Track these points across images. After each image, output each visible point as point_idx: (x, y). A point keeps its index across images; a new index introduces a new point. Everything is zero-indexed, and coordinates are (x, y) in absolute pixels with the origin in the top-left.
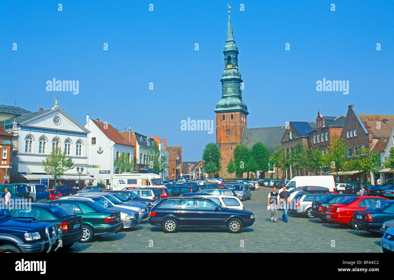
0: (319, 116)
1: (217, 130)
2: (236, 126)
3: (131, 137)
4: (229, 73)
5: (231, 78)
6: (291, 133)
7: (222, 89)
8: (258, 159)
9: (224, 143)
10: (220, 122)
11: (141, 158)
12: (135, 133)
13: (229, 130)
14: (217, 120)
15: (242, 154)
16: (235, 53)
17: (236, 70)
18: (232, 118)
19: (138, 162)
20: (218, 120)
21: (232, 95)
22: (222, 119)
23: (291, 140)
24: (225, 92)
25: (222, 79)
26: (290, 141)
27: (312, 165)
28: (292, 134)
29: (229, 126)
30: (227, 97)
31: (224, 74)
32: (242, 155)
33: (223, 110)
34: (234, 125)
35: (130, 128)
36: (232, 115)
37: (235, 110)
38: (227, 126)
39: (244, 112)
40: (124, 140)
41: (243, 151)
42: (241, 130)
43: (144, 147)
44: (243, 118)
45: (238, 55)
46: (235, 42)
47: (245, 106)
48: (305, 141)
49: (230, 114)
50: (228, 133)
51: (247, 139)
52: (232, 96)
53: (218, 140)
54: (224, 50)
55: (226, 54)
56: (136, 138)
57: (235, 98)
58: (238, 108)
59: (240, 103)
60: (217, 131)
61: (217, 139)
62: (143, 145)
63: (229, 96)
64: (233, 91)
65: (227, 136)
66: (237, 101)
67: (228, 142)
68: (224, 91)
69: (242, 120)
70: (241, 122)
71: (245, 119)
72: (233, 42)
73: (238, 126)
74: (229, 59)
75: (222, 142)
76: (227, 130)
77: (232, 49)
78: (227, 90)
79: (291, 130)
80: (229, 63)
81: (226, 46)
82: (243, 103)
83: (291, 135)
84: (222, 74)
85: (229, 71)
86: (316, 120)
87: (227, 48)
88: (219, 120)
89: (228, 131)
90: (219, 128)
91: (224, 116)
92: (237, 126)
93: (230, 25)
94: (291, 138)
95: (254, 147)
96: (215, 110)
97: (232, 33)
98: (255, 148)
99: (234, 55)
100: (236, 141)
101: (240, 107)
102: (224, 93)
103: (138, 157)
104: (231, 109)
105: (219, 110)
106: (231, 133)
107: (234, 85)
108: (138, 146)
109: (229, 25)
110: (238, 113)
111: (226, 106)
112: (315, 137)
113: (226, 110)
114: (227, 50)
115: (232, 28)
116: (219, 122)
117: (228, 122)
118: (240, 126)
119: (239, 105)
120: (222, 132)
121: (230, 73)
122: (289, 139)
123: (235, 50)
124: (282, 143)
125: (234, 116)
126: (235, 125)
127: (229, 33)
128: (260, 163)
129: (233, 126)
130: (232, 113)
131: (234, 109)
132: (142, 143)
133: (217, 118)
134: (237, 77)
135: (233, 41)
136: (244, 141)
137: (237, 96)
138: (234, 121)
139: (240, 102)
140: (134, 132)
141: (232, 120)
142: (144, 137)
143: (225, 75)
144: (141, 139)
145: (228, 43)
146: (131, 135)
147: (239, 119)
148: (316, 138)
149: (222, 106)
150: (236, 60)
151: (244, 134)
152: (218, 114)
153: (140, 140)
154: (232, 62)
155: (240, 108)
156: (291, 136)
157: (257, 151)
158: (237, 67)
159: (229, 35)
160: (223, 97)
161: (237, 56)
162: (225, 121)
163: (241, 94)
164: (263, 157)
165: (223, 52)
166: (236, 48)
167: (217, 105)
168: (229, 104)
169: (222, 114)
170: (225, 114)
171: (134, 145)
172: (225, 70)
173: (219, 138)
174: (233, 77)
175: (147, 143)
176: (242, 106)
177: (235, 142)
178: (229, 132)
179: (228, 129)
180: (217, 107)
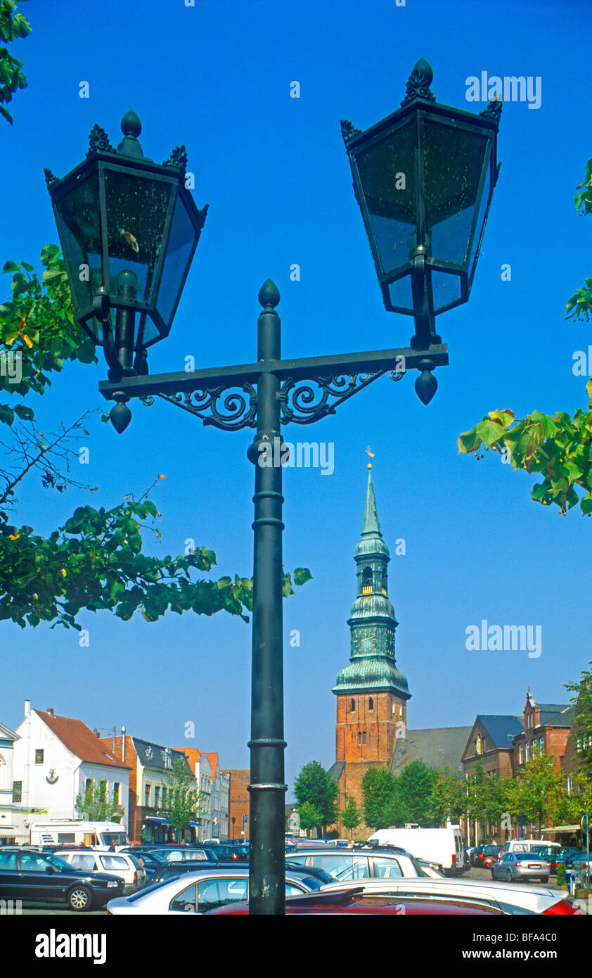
0: (528, 703)
1: (337, 732)
2: (378, 726)
3: (125, 748)
4: (366, 605)
5: (371, 616)
6: (479, 740)
7: (351, 642)
8: (413, 798)
9: (351, 761)
10: (345, 715)
11: (147, 793)
12: (134, 739)
13: (364, 733)
14: (338, 710)
15: (378, 786)
16: (380, 560)
17: (381, 599)
18: (371, 707)
19: (140, 803)
20: (340, 711)
21: (373, 654)
22: (349, 709)
23: (480, 755)
24: (357, 649)
25: (351, 620)
26: (478, 757)
27: (495, 811)
28: (481, 743)
29: (365, 724)
30: (360, 659)
31: (356, 607)
32: (379, 790)
33: (352, 688)
34: (375, 722)
35: (123, 730)
36: (371, 700)
37: (377, 688)
38: (358, 724)
39: (399, 692)
40: (107, 755)
41: (383, 779)
42: (390, 734)
43: (154, 771)
44: (396, 707)
45: (388, 564)
46: (380, 535)
47: (402, 679)
48: (504, 758)
49: (367, 697)
50: (362, 739)
51: (403, 754)
52: (373, 657)
53: (341, 755)
54: (357, 552)
55: (361, 562)
56: (137, 751)
57: (378, 661)
58: (385, 683)
59: (389, 674)
60: (337, 736)
61: (337, 753)
62: (154, 766)
63: (365, 657)
64: (375, 647)
65: (358, 747)
66: (384, 668)
67: (362, 759)
68: (355, 647)
69: (394, 712)
70: (391, 716)
71: (403, 709)
72: (377, 536)
73: (383, 725)
74: (367, 573)
75: (348, 761)
76: (360, 733)
77: (374, 552)
78: (361, 645)
79: (479, 735)
80: (366, 583)
81: (361, 545)
82: (395, 672)
83: (478, 745)
84: (352, 608)
85: (366, 601)
86: (524, 712)
87: (363, 548)
88: (342, 712)
89: (362, 737)
90: (342, 728)
91: (353, 702)
92: (381, 725)
93: (370, 496)
94: (479, 752)
95: (406, 772)
96: (334, 689)
97: (376, 515)
98: (408, 775)
99: (379, 565)
100: (378, 758)
101: (389, 682)
102: (355, 652)
103: (140, 791)
104: (368, 687)
105: (342, 688)
106: (367, 740)
107: (376, 632)
108: (140, 768)
109: (368, 497)
110: (384, 695)
111: (357, 679)
112: (521, 749)
113: (358, 689)
114: (363, 553)
115: (375, 503)
116: (343, 715)
117: (362, 715)
118: (388, 723)
119: (387, 678)
120: (349, 738)
121: (369, 603)
122: (476, 754)
123: (381, 552)
124: (464, 762)
125: (375, 702)
126: (377, 722)
127: (367, 514)
128: (418, 808)
129: (373, 725)
130: (371, 696)
131: (376, 686)
132: (150, 761)
133: (338, 706)
134: (384, 615)
135: (376, 533)
136: (396, 757)
137: (382, 657)
138: (376, 713)
139: (389, 671)
140: (131, 737)
141: (372, 711)
142: (158, 749)
143: (356, 610)
144: (149, 752)
145: (364, 538)
146: (125, 745)
147: (385, 709)
148: (524, 752)
149: (350, 680)
150: (383, 577)
151: (397, 743)
152: (340, 698)
153: (147, 755)
154: (373, 581)
155: (389, 685)
156: (479, 748)
157: (413, 781)
158: (387, 591)
159: (367, 519)
160: (352, 660)
161: (387, 566)
162: (356, 713)
163: (394, 652)
164: (424, 793)
165: (355, 558)
166: (383, 549)
167: (339, 677)
168: (363, 675)
169: (349, 698)
170: (355, 697)
171: (131, 766)
172: (358, 598)
173: (340, 751)
174: (375, 614)
175: (164, 763)
176: (393, 678)
177: (376, 760)
178: (364, 738)
179: (362, 732)
180: (338, 683)
